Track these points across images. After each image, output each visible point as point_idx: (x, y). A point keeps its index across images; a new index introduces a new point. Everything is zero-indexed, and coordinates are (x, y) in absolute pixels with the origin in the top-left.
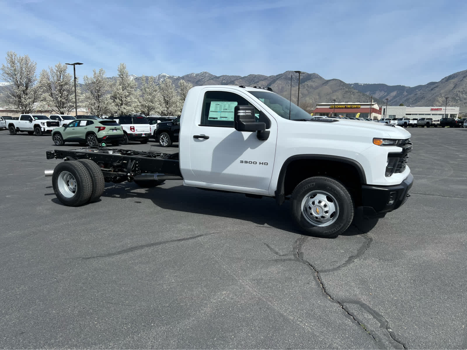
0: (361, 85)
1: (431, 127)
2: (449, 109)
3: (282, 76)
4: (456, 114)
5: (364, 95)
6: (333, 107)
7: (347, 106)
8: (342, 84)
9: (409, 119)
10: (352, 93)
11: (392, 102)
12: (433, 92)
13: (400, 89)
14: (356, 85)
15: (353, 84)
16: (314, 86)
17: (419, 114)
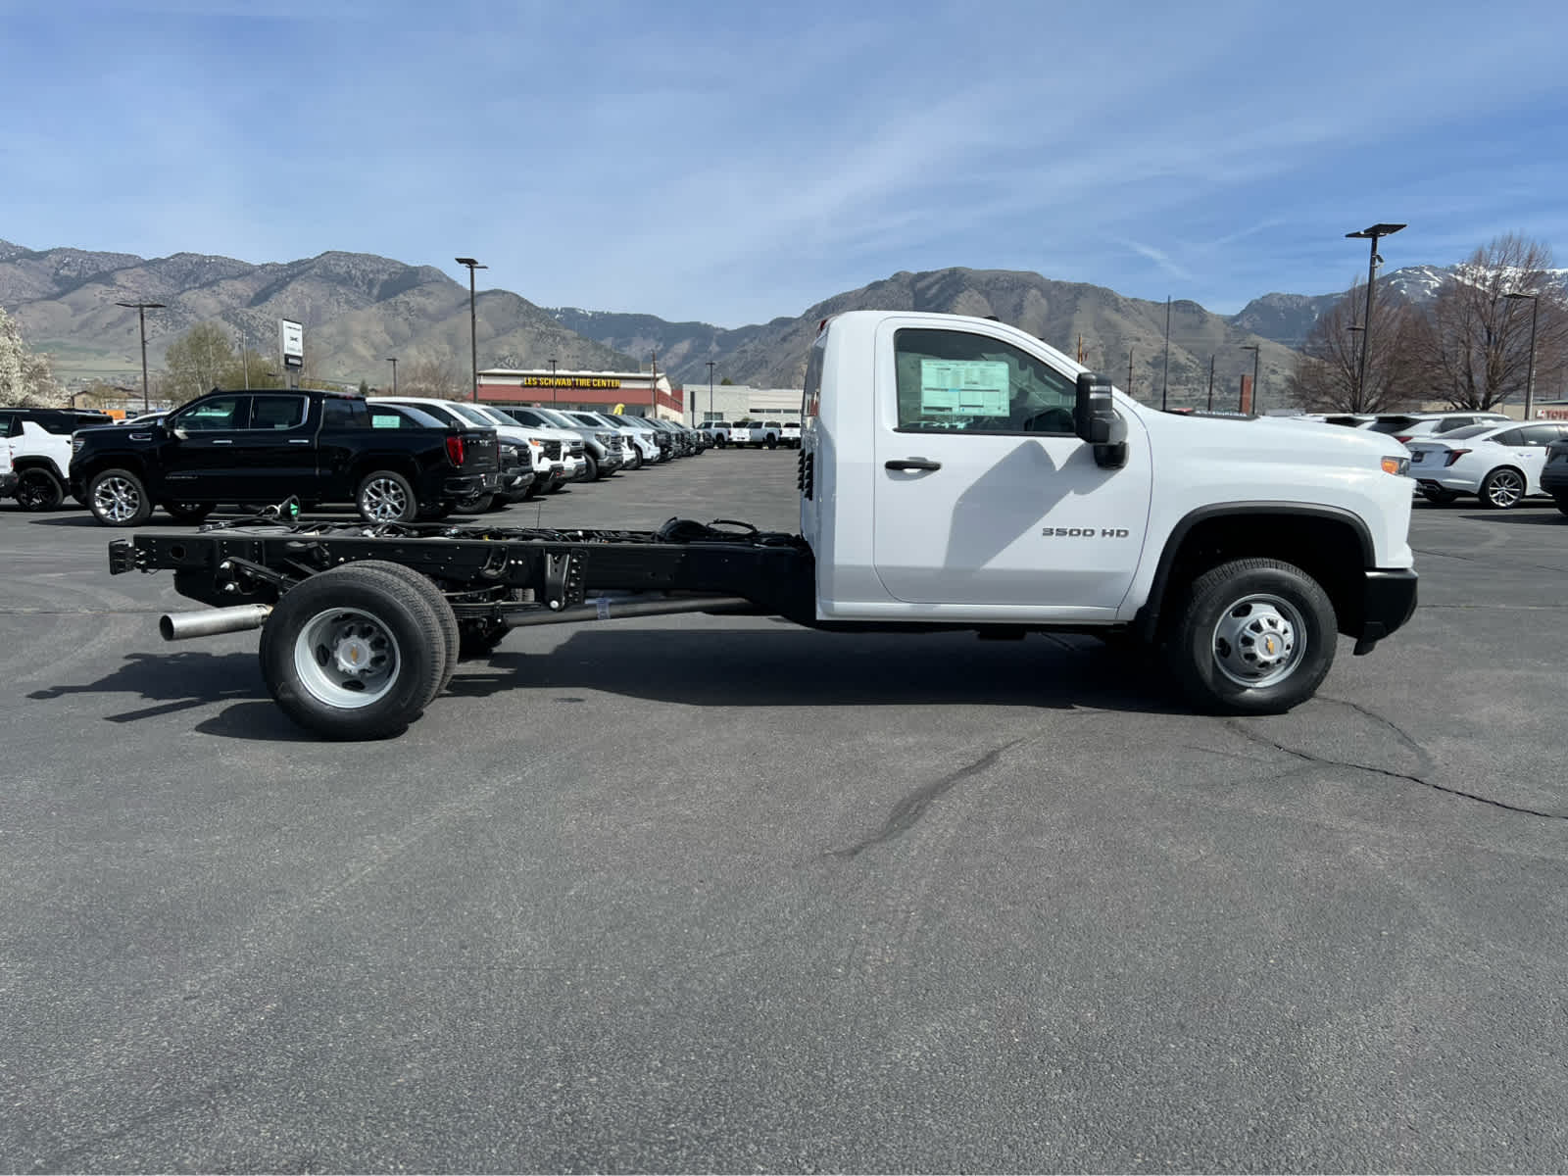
0: (585, 316)
3: (311, 268)
5: (598, 347)
6: (532, 382)
7: (577, 380)
8: (525, 307)
9: (777, 425)
10: (558, 338)
11: (680, 371)
12: (787, 346)
13: (699, 333)
14: (570, 313)
15: (559, 309)
16: (431, 309)
17: (786, 411)
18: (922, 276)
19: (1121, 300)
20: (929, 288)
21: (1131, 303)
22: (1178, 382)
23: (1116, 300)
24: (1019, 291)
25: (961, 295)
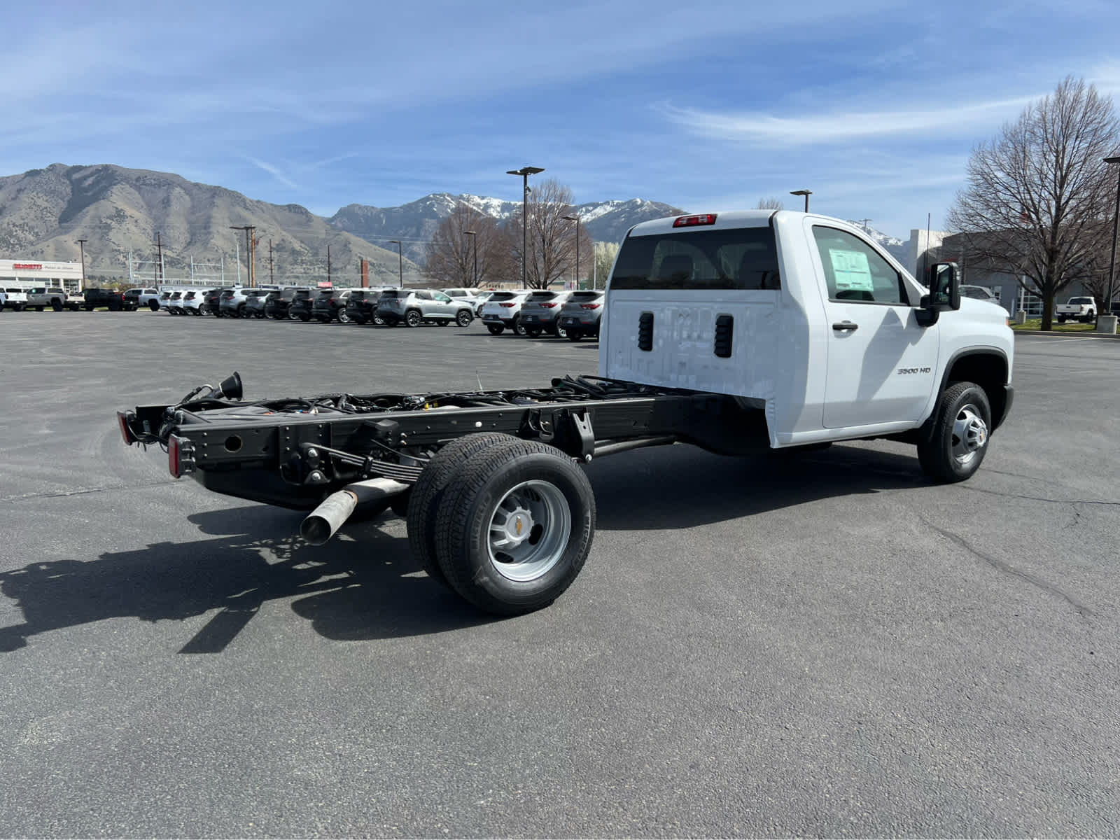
1: (65, 309)
2: (59, 268)
4: (77, 281)
18: (77, 169)
19: (248, 201)
20: (85, 178)
21: (256, 204)
22: (296, 263)
23: (244, 201)
24: (165, 188)
25: (115, 187)
